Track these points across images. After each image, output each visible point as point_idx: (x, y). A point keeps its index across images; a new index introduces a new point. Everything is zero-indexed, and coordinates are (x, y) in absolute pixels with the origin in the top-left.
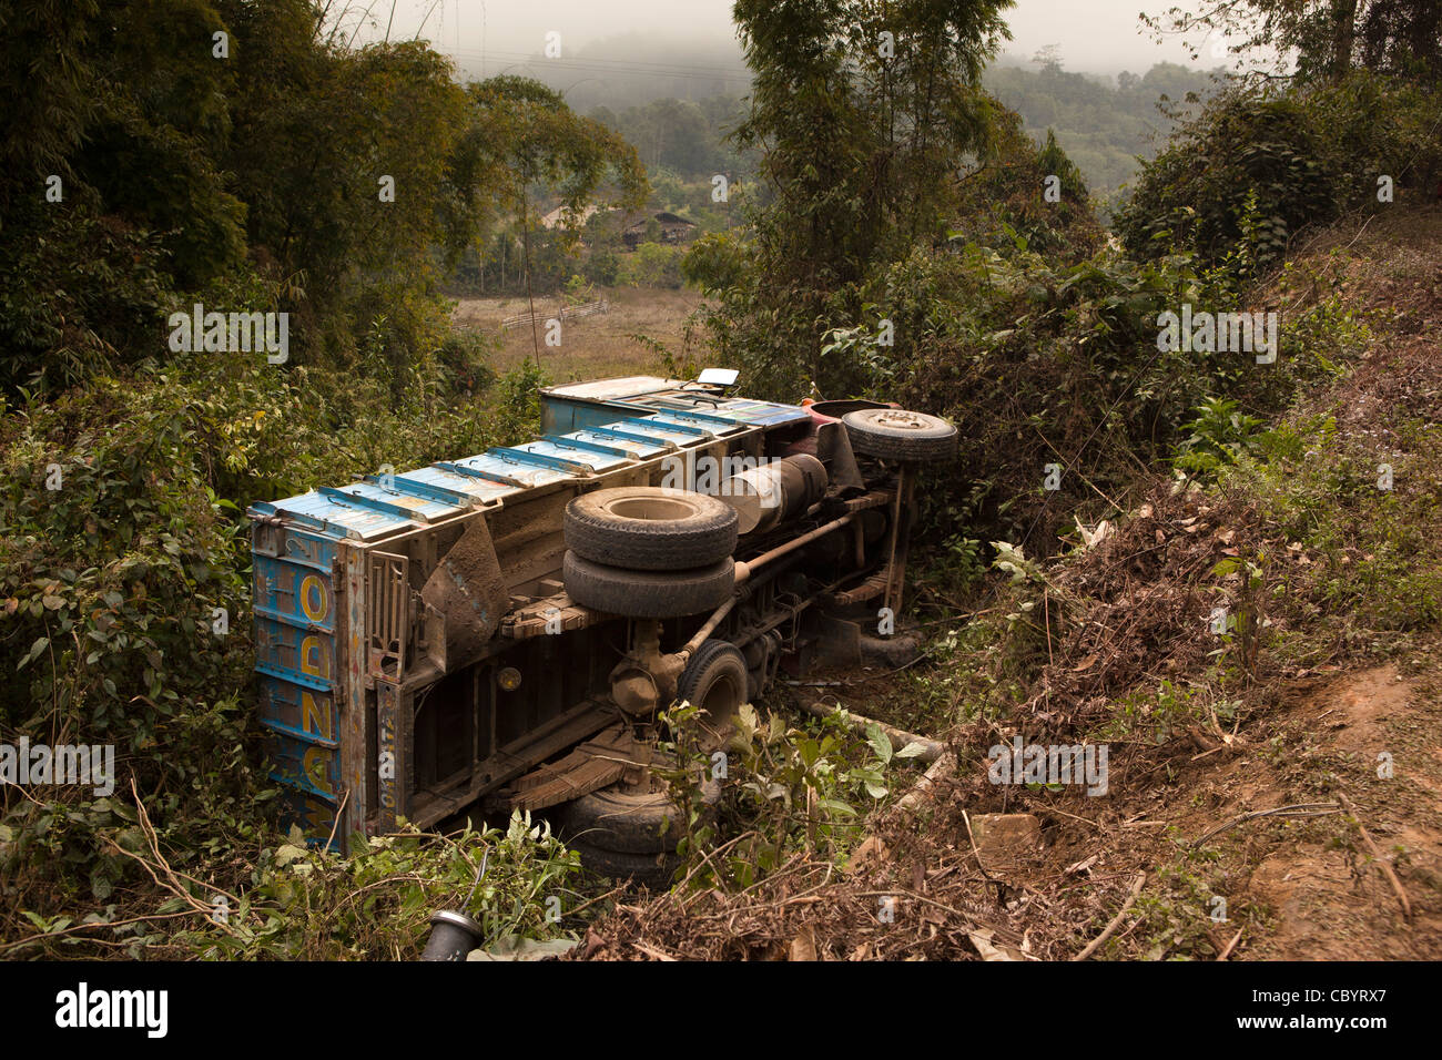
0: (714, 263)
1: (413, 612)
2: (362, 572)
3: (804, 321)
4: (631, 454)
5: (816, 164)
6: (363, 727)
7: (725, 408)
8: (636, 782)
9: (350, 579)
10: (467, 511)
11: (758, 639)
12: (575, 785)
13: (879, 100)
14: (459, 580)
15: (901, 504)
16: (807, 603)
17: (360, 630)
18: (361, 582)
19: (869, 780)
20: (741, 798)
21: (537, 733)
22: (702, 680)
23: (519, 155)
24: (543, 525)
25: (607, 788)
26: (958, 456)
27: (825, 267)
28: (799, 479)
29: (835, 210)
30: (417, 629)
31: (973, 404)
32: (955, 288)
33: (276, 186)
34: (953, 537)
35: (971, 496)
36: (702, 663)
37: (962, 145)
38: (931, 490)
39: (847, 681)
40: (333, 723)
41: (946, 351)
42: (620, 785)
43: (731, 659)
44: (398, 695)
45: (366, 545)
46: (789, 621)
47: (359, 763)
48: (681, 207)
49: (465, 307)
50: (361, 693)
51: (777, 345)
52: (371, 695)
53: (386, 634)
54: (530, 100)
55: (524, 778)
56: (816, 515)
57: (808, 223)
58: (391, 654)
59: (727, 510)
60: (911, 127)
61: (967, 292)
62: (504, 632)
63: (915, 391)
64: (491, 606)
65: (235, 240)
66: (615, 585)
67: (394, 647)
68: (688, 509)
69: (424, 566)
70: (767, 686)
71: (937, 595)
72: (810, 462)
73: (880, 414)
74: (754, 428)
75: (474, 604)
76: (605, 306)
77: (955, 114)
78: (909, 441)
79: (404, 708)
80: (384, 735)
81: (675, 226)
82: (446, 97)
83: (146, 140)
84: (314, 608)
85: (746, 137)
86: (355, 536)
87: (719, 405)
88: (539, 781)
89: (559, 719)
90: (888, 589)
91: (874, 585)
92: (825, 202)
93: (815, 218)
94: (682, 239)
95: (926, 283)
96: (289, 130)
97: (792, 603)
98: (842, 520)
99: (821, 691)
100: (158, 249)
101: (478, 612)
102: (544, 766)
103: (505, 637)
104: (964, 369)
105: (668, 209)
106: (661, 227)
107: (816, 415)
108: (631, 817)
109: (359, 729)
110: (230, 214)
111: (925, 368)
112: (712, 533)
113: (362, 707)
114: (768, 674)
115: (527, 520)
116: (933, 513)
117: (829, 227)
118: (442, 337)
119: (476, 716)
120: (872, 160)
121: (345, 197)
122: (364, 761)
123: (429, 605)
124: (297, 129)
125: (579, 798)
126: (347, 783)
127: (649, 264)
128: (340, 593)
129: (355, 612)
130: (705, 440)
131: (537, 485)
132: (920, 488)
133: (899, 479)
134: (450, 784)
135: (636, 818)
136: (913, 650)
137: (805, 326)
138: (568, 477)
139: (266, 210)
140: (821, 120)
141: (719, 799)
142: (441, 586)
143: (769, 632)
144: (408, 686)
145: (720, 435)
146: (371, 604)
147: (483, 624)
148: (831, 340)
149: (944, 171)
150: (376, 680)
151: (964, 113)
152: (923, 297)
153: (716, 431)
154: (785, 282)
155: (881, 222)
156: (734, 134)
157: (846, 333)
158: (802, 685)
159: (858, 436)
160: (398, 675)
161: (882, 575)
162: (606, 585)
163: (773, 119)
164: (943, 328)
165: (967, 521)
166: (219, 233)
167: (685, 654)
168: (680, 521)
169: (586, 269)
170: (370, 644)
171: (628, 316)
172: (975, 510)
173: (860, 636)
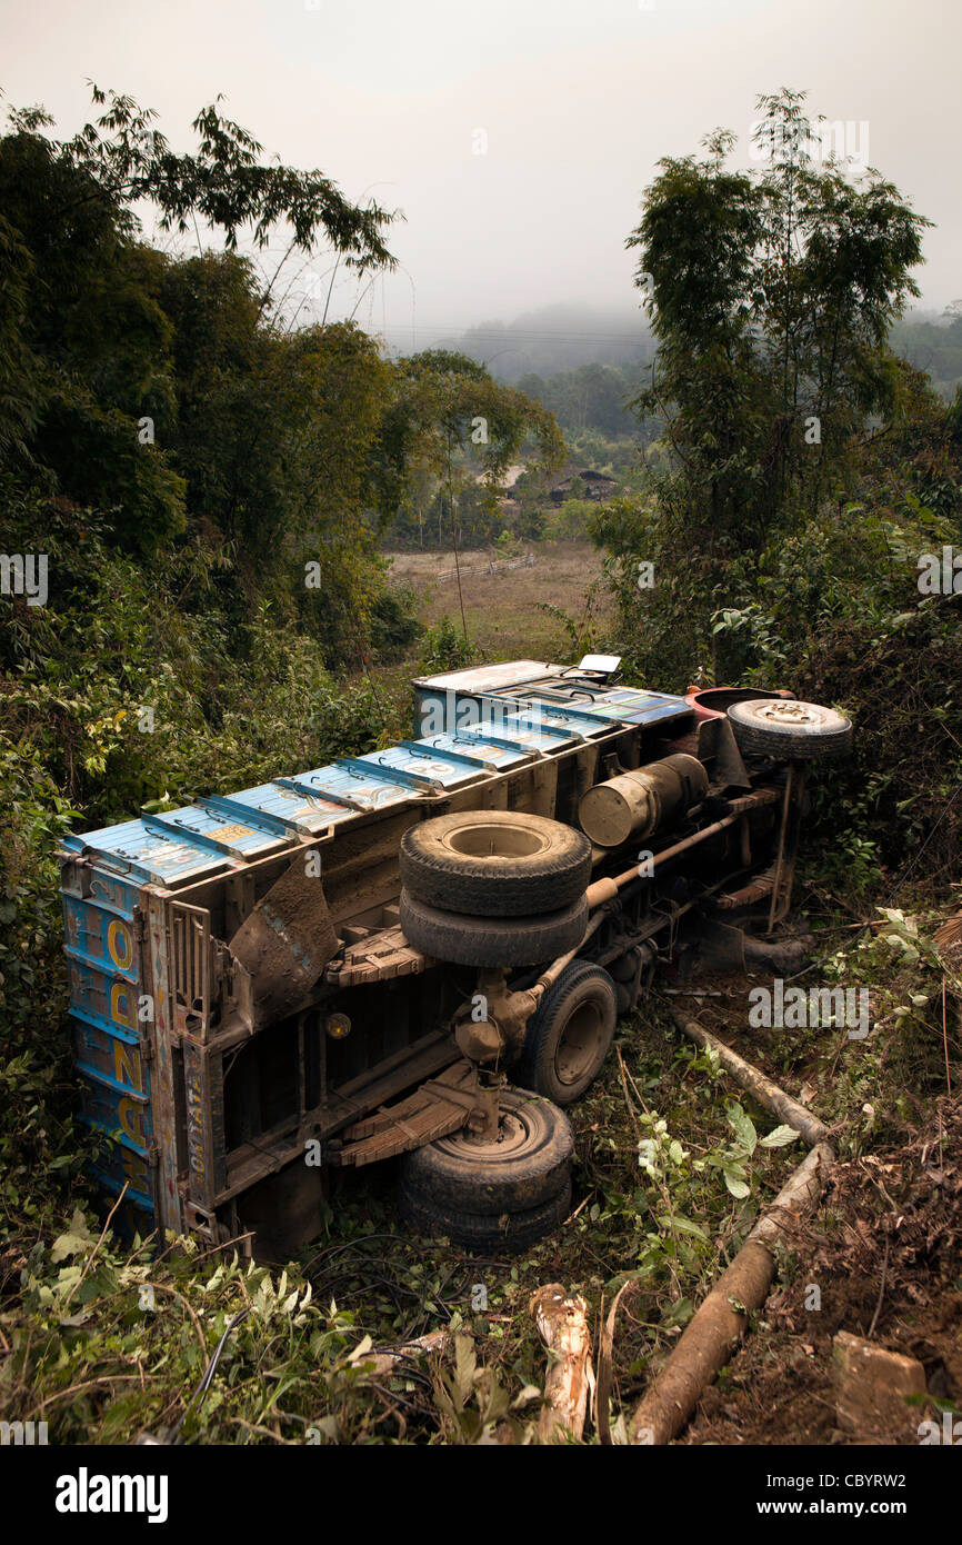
0: (619, 528)
1: (218, 967)
2: (163, 923)
3: (703, 589)
4: (488, 764)
5: (715, 432)
6: (171, 1084)
7: (603, 701)
8: (481, 1129)
9: (153, 930)
10: (293, 843)
11: (631, 951)
12: (413, 1135)
13: (782, 364)
14: (278, 924)
15: (791, 803)
16: (687, 907)
17: (164, 983)
18: (162, 933)
19: (730, 1172)
20: (597, 1148)
21: (379, 1069)
22: (562, 1008)
23: (444, 423)
24: (383, 849)
25: (450, 1137)
26: (854, 748)
27: (724, 535)
28: (675, 784)
29: (734, 477)
30: (223, 987)
31: (870, 693)
32: (859, 553)
33: (219, 460)
34: (847, 832)
35: (867, 792)
36: (562, 990)
37: (867, 407)
38: (824, 780)
39: (728, 992)
40: (143, 1078)
41: (842, 633)
42: (464, 1132)
43: (598, 983)
44: (203, 1057)
45: (168, 893)
46: (667, 928)
47: (168, 1121)
48: (604, 465)
49: (402, 562)
50: (168, 1049)
51: (676, 613)
52: (178, 1053)
53: (189, 990)
54: (456, 372)
55: (360, 1125)
56: (696, 817)
57: (708, 491)
58: (195, 1013)
59: (579, 843)
60: (815, 390)
61: (870, 558)
62: (329, 979)
63: (808, 677)
64: (315, 950)
65: (175, 514)
66: (449, 932)
67: (198, 1005)
68: (538, 840)
69: (240, 908)
70: (642, 998)
71: (828, 897)
72: (689, 762)
73: (769, 705)
74: (629, 727)
75: (295, 950)
76: (532, 560)
77: (860, 376)
78: (798, 738)
79: (211, 1070)
80: (191, 1097)
81: (599, 484)
82: (374, 374)
83: (98, 424)
84: (121, 955)
85: (648, 405)
86: (159, 881)
87: (596, 697)
88: (376, 1128)
89: (407, 1051)
90: (775, 890)
91: (760, 885)
92: (723, 471)
93: (715, 485)
94: (605, 495)
95: (824, 559)
96: (233, 408)
97: (669, 909)
98: (725, 822)
99: (699, 1001)
100: (101, 525)
101: (299, 958)
102: (383, 1110)
103: (330, 984)
104: (860, 654)
105: (592, 467)
106: (584, 484)
107: (700, 708)
108: (471, 1176)
109: (168, 1086)
110: (171, 490)
111: (819, 653)
112: (559, 875)
113: (170, 1064)
114: (643, 983)
115: (366, 846)
116: (827, 803)
117: (729, 494)
118: (376, 594)
119: (302, 1064)
120: (773, 426)
121: (284, 468)
122: (173, 1119)
123: (236, 960)
124: (239, 406)
125: (418, 1149)
126: (159, 1139)
127: (573, 519)
128: (143, 943)
129: (159, 964)
130: (574, 744)
131: (378, 806)
132: (812, 778)
133: (789, 772)
134: (277, 1134)
135: (477, 1176)
136: (800, 957)
137: (703, 594)
138: (413, 795)
139: (209, 482)
140: (720, 387)
141: (571, 1153)
142: (255, 934)
143: (645, 942)
144: (214, 1047)
145: (591, 737)
146: (173, 957)
147: (305, 971)
148: (720, 619)
149: (848, 434)
150: (181, 1039)
151: (869, 375)
152: (818, 577)
153: (585, 730)
154: (686, 548)
155: (784, 486)
156: (636, 402)
157: (737, 613)
158: (681, 994)
159: (743, 731)
160: (203, 1036)
161: (770, 873)
162: (439, 931)
163: (678, 387)
164: (840, 607)
165: (862, 816)
166: (161, 508)
167: (539, 989)
168: (522, 860)
169: (515, 525)
170: (174, 1000)
171: (552, 569)
172: (871, 805)
173: (744, 937)
